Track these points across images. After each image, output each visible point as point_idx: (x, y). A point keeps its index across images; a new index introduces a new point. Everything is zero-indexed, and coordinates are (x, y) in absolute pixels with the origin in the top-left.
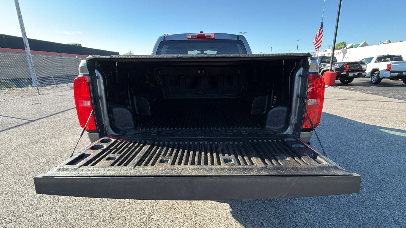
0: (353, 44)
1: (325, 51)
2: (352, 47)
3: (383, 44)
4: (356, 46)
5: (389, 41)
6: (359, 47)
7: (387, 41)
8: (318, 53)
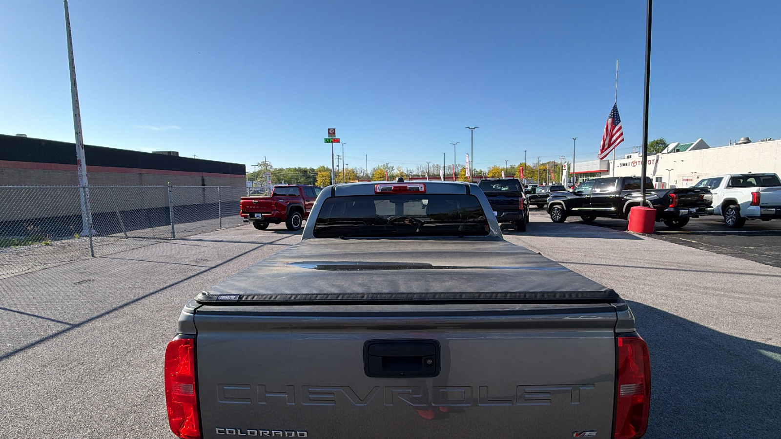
0: (679, 144)
1: (626, 156)
2: (678, 151)
3: (737, 144)
4: (685, 148)
5: (748, 139)
6: (690, 150)
7: (742, 139)
8: (614, 162)
